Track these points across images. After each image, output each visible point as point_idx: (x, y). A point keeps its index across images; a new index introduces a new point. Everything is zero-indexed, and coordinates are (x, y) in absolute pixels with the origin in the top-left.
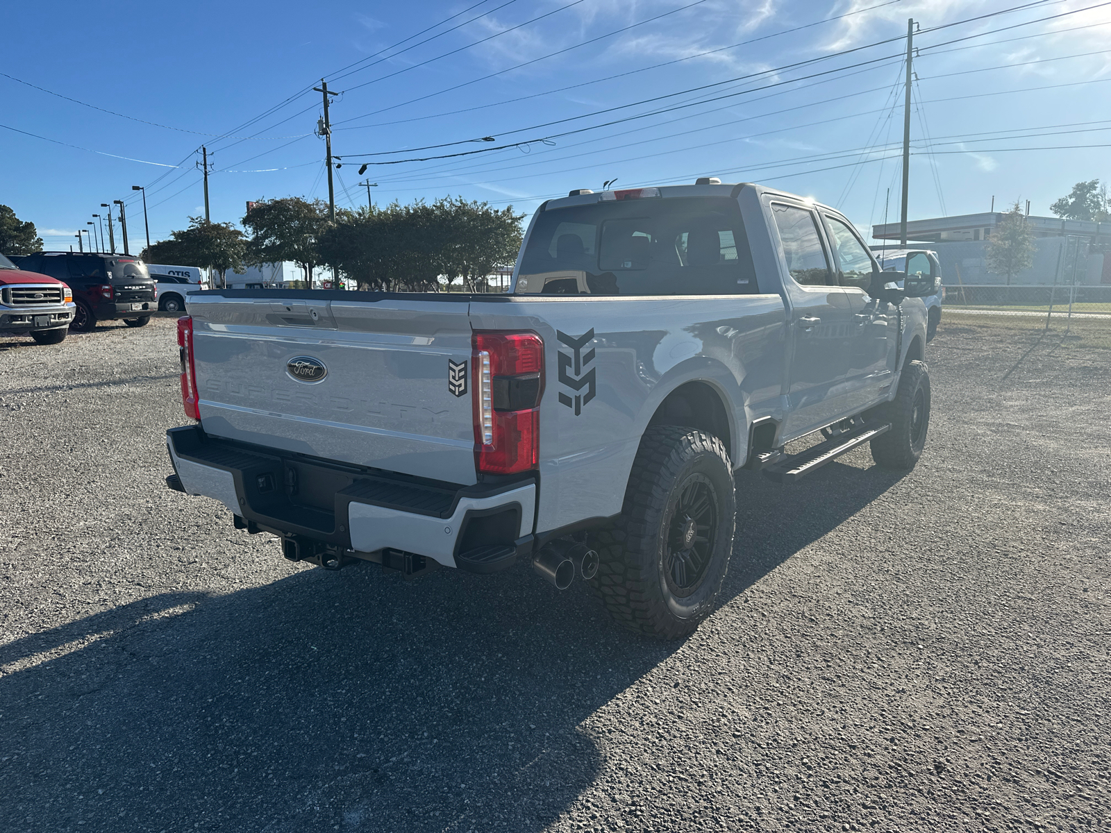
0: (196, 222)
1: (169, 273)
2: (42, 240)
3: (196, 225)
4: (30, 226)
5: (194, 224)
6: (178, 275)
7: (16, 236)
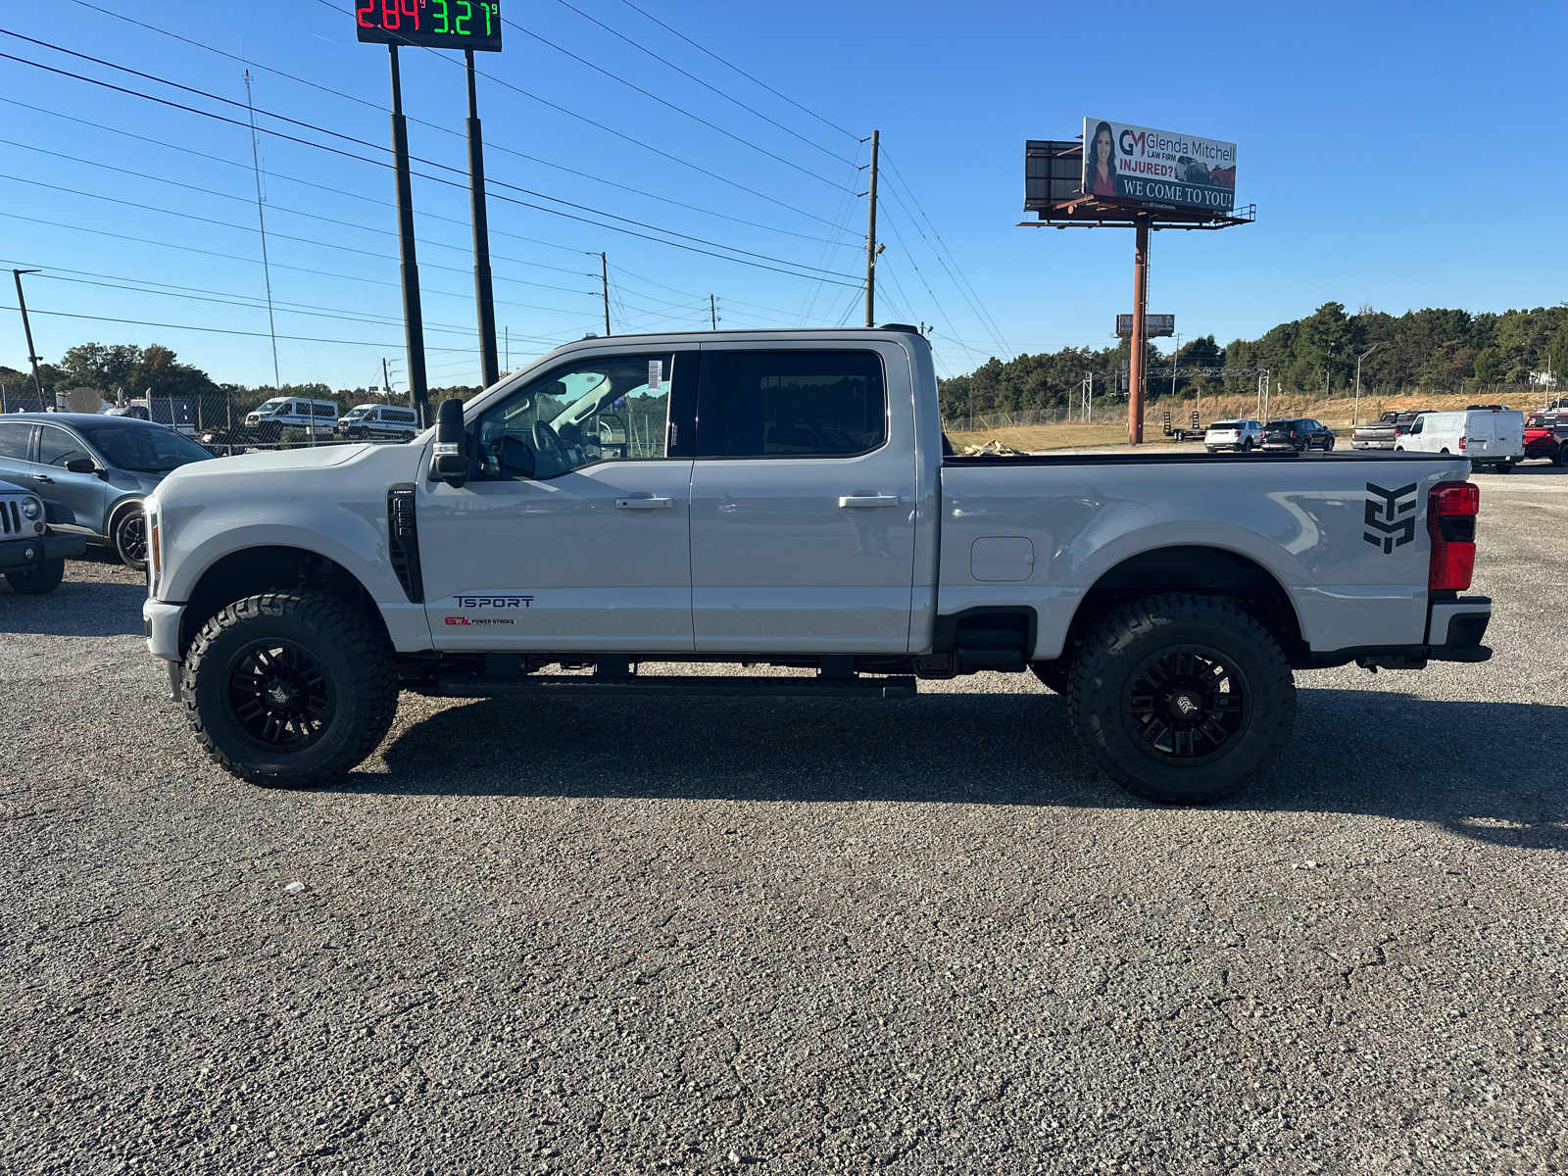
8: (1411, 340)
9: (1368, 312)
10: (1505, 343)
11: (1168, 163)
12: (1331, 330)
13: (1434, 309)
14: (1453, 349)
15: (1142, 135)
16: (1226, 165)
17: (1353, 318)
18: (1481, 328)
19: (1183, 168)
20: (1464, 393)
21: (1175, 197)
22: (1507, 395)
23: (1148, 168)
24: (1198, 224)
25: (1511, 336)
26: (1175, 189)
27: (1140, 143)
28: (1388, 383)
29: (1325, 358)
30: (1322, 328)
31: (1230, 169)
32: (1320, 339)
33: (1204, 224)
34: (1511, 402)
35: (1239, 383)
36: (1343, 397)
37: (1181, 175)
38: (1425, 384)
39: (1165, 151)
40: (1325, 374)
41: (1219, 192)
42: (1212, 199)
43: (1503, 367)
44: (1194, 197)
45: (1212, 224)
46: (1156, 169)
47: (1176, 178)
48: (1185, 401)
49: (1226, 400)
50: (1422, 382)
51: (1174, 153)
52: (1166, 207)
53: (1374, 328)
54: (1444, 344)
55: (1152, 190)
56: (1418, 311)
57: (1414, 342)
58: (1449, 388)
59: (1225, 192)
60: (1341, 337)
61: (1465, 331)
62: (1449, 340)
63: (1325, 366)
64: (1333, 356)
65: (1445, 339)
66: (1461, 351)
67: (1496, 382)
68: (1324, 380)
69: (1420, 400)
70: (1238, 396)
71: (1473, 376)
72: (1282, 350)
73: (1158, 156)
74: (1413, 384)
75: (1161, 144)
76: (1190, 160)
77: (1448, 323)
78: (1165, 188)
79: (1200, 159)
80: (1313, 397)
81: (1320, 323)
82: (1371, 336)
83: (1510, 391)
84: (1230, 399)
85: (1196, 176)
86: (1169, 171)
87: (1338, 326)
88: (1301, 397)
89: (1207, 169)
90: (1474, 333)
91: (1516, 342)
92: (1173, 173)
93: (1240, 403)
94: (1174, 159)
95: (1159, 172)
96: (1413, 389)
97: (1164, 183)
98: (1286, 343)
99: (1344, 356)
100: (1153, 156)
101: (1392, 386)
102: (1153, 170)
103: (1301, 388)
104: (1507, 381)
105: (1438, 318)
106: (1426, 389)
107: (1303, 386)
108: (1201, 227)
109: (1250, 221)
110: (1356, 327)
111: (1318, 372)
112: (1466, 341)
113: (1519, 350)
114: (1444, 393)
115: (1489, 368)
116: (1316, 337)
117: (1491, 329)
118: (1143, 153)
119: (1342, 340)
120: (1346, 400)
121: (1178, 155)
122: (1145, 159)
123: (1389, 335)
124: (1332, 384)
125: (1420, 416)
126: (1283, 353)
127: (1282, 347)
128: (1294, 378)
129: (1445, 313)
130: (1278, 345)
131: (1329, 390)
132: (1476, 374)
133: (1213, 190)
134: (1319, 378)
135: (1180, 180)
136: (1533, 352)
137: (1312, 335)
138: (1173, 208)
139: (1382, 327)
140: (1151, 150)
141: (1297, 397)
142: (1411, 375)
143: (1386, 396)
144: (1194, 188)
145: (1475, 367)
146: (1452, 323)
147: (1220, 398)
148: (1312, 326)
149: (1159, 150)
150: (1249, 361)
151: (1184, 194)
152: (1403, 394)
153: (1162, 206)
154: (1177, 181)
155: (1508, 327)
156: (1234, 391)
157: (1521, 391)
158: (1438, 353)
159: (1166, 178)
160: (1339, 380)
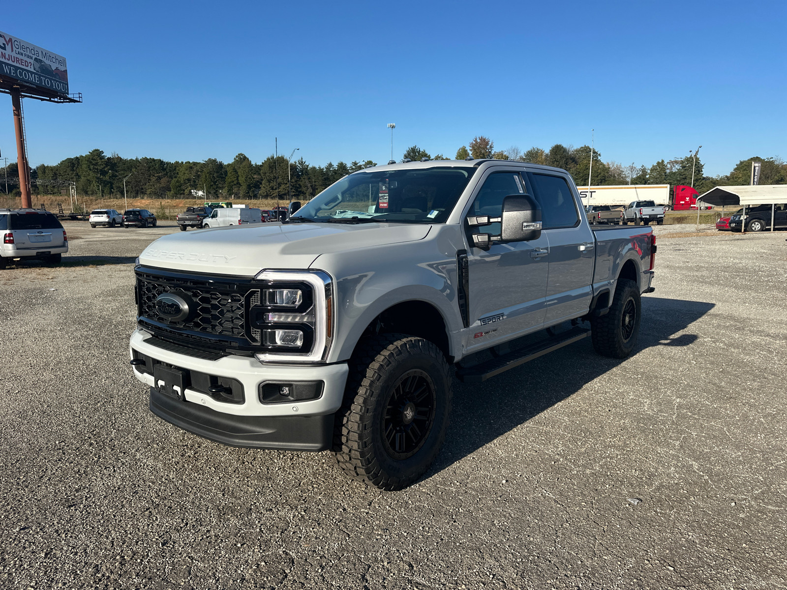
8: (140, 172)
9: (116, 156)
10: (182, 177)
11: (29, 60)
12: (99, 164)
13: (149, 158)
14: (159, 178)
15: (10, 40)
16: (62, 68)
17: (109, 159)
18: (171, 169)
19: (37, 65)
20: (168, 199)
21: (35, 80)
22: (187, 200)
23: (17, 60)
24: (48, 98)
25: (184, 173)
26: (35, 76)
27: (10, 44)
28: (131, 192)
29: (97, 178)
30: (94, 162)
31: (64, 71)
32: (94, 168)
33: (52, 99)
34: (189, 203)
35: (48, 188)
36: (110, 198)
37: (37, 69)
38: (150, 194)
39: (25, 52)
40: (99, 186)
41: (60, 82)
42: (57, 86)
43: (183, 187)
44: (46, 83)
45: (56, 100)
46: (21, 62)
47: (35, 69)
48: (17, 198)
49: (43, 198)
50: (148, 193)
51: (32, 55)
52: (30, 85)
53: (120, 164)
54: (155, 175)
55: (21, 74)
56: (141, 158)
57: (142, 173)
58: (161, 196)
59: (63, 83)
60: (104, 168)
61: (164, 169)
62: (158, 173)
63: (98, 183)
64: (101, 177)
65: (155, 173)
66: (164, 179)
67: (181, 194)
68: (99, 189)
69: (149, 201)
70: (49, 196)
71: (170, 191)
72: (71, 172)
73: (22, 54)
74: (144, 193)
75: (22, 47)
76: (41, 61)
77: (156, 165)
78: (28, 74)
79: (47, 62)
80: (94, 198)
81: (92, 159)
82: (120, 168)
83: (188, 198)
84: (45, 197)
85: (45, 70)
86: (29, 64)
87: (102, 162)
88: (87, 197)
89: (51, 68)
90: (168, 171)
91: (187, 176)
92: (32, 66)
93: (52, 200)
94: (32, 58)
95: (24, 64)
96: (144, 196)
97: (28, 71)
98: (73, 169)
99: (107, 178)
100: (19, 54)
101: (133, 194)
102: (20, 62)
103: (86, 193)
104: (186, 194)
105: (151, 163)
106: (150, 196)
107: (87, 192)
108: (50, 100)
109: (79, 102)
110: (111, 163)
111: (94, 184)
112: (165, 174)
113: (189, 180)
114: (159, 198)
115: (177, 187)
116: (92, 167)
117: (175, 169)
118: (12, 51)
119: (105, 169)
120: (112, 200)
121: (34, 57)
122: (14, 54)
123: (128, 169)
124: (103, 192)
125: (215, 209)
126: (72, 174)
127: (71, 170)
128: (81, 187)
129: (154, 160)
130: (69, 169)
131: (102, 195)
132: (172, 190)
133: (57, 81)
134: (96, 188)
135: (37, 71)
136: (195, 182)
137: (89, 165)
138: (35, 87)
139: (125, 164)
140: (17, 50)
141: (85, 198)
142: (142, 189)
143: (132, 199)
144: (46, 78)
145: (171, 187)
146: (157, 165)
147: (39, 196)
148: (88, 161)
149: (22, 51)
150: (52, 177)
151: (40, 80)
152: (139, 198)
153: (28, 84)
154: (35, 71)
155: (183, 169)
156: (46, 193)
157: (192, 199)
158: (153, 179)
159: (28, 68)
160: (106, 190)
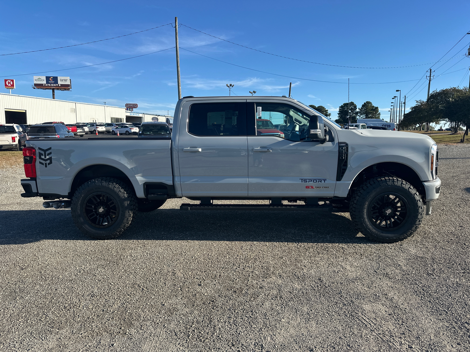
0: (419, 103)
1: (382, 126)
2: (380, 113)
3: (419, 104)
4: (377, 108)
5: (418, 103)
6: (384, 126)
7: (371, 112)
